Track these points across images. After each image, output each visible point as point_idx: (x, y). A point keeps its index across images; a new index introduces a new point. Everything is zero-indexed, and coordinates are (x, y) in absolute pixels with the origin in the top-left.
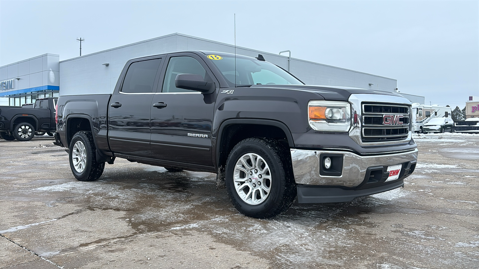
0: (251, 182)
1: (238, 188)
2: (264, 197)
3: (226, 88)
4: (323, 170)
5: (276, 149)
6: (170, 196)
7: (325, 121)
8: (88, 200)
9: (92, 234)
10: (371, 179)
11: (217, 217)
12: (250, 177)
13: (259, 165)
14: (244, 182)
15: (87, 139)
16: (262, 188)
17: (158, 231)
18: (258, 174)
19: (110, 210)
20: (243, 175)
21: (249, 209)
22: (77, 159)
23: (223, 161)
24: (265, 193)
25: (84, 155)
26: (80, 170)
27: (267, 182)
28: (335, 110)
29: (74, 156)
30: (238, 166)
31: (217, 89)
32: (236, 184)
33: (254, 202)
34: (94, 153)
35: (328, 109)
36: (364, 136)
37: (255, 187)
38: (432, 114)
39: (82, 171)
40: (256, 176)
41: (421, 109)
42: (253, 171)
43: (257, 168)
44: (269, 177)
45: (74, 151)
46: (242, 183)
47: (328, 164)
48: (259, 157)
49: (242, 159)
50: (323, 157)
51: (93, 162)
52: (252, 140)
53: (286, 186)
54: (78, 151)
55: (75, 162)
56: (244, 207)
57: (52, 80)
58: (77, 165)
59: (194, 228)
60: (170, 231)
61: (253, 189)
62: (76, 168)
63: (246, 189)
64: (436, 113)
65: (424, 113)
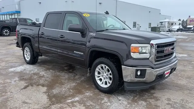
0: (103, 76)
1: (97, 79)
2: (109, 85)
3: (92, 32)
4: (137, 76)
5: (115, 64)
6: (67, 76)
7: (138, 54)
8: (30, 79)
9: (30, 105)
10: (158, 79)
11: (87, 93)
12: (103, 74)
13: (106, 70)
14: (100, 77)
15: (30, 47)
16: (108, 80)
17: (61, 103)
18: (106, 74)
19: (40, 86)
20: (99, 73)
21: (102, 89)
22: (26, 54)
23: (90, 66)
24: (109, 83)
25: (29, 53)
26: (28, 60)
27: (110, 79)
28: (143, 48)
29: (25, 53)
30: (97, 69)
31: (88, 32)
32: (96, 77)
33: (104, 86)
34: (33, 53)
35: (140, 48)
36: (156, 59)
37: (105, 79)
38: (174, 24)
39: (29, 60)
40: (105, 74)
41: (170, 22)
42: (104, 72)
43: (106, 71)
44: (111, 76)
45: (25, 51)
46: (99, 77)
47: (139, 73)
48: (107, 67)
49: (99, 67)
50: (137, 71)
51: (33, 57)
52: (103, 58)
53: (119, 82)
54: (26, 51)
55: (25, 56)
56: (100, 88)
57: (17, 8)
58: (27, 57)
59: (77, 101)
60: (66, 103)
61: (104, 80)
62: (26, 58)
63: (101, 80)
64: (175, 24)
65: (170, 24)
